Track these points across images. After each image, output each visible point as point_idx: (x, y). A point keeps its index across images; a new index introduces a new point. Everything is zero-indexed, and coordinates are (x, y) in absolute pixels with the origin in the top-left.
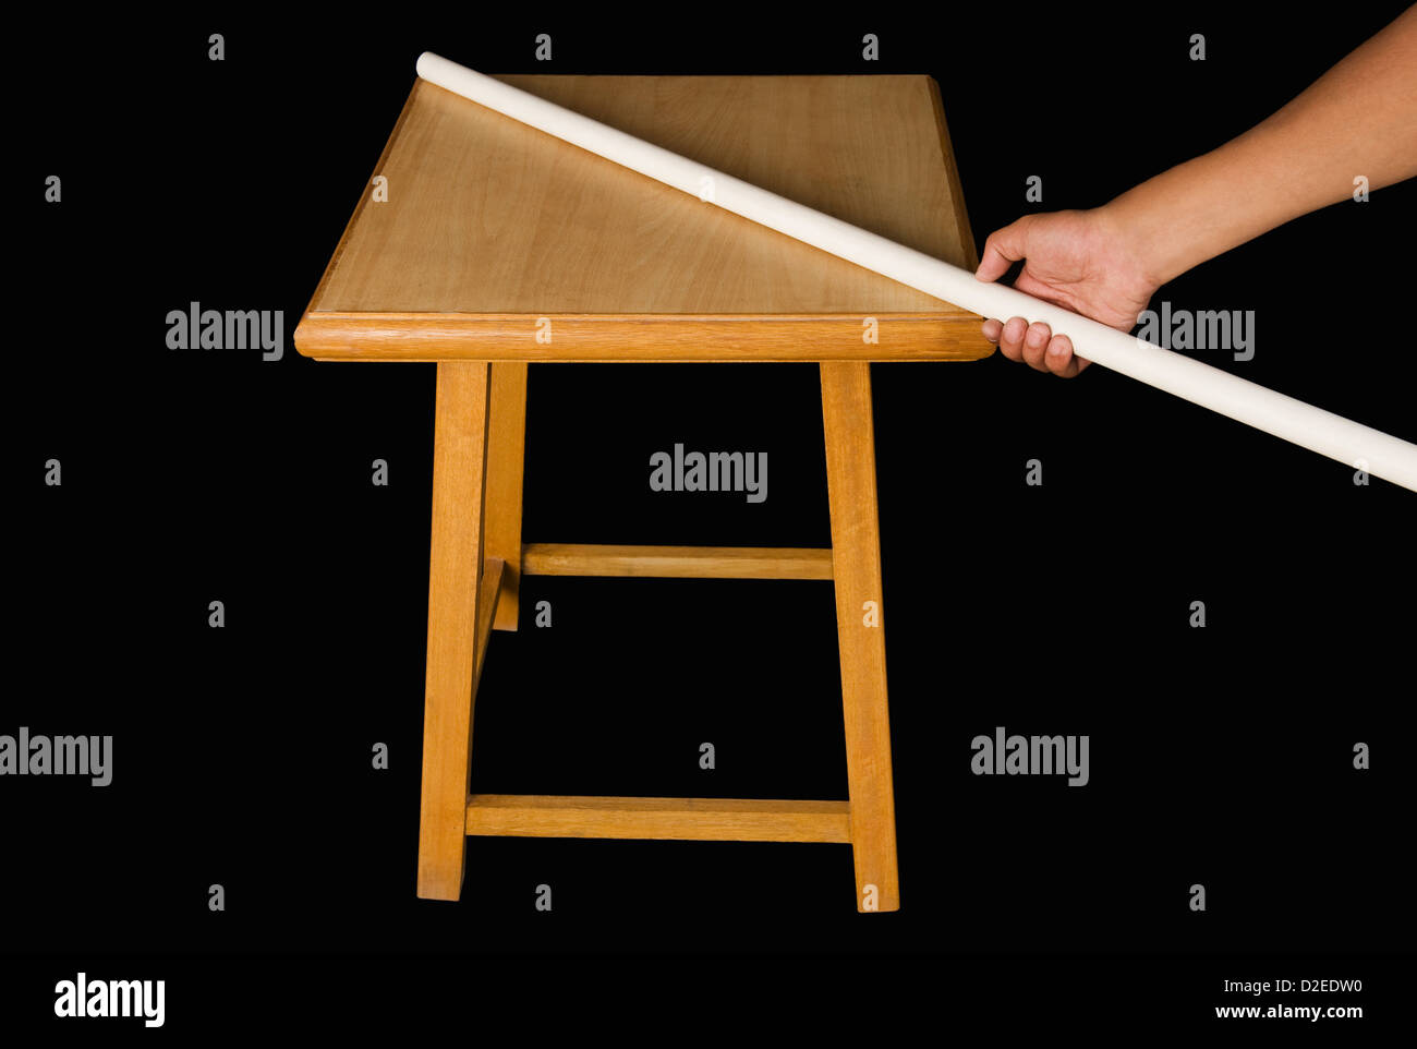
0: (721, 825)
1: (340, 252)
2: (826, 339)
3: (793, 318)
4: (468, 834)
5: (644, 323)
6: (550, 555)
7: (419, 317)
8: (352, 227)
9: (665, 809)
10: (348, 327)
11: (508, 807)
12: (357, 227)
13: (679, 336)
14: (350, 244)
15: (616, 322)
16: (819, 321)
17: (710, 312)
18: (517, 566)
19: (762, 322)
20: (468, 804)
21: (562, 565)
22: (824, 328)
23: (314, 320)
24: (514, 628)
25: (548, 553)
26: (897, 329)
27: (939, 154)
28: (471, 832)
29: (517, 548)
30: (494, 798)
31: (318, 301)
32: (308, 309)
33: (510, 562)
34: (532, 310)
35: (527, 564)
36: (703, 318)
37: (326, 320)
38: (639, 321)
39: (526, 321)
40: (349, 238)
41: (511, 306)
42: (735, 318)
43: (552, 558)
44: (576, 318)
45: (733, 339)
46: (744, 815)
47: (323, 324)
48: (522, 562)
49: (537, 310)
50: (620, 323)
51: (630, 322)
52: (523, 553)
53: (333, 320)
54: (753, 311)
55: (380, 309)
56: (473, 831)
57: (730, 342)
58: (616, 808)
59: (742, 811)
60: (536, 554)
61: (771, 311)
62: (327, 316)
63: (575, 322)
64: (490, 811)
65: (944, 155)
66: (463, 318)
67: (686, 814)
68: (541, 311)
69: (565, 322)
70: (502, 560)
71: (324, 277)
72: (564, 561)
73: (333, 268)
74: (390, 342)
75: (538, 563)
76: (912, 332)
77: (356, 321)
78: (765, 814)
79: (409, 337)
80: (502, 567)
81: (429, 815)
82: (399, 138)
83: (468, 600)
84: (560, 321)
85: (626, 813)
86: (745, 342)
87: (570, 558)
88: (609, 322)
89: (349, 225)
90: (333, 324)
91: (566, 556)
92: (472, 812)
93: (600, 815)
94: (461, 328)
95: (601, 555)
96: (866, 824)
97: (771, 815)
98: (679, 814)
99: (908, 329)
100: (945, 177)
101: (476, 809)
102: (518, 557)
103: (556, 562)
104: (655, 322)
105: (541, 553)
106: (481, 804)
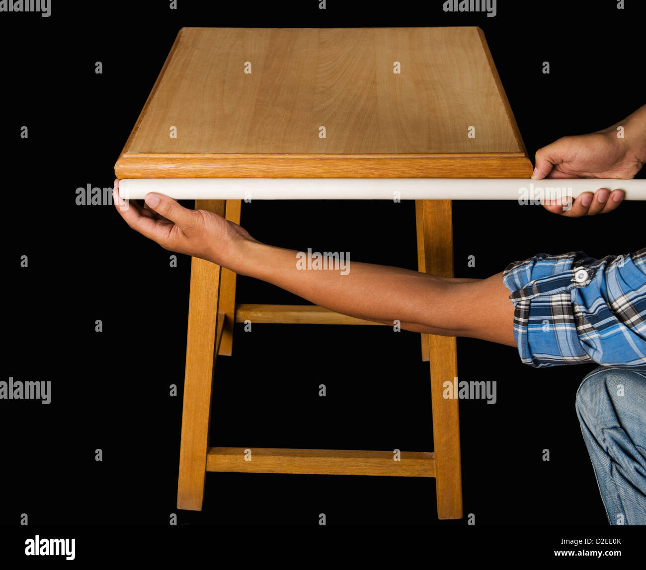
0: (357, 466)
1: (140, 121)
2: (430, 169)
3: (410, 156)
4: (207, 471)
5: (321, 159)
6: (252, 311)
7: (188, 156)
8: (147, 107)
9: (324, 456)
10: (146, 162)
11: (231, 454)
12: (149, 108)
13: (342, 167)
14: (146, 117)
15: (305, 159)
16: (427, 158)
17: (361, 153)
18: (232, 316)
19: (392, 159)
20: (208, 452)
21: (259, 317)
22: (429, 162)
23: (126, 158)
24: (230, 354)
25: (250, 310)
26: (472, 162)
27: (489, 68)
28: (210, 469)
29: (233, 306)
30: (223, 449)
31: (129, 147)
32: (122, 152)
33: (228, 315)
34: (255, 152)
35: (238, 316)
36: (356, 156)
37: (133, 158)
38: (318, 158)
39: (252, 159)
40: (145, 114)
41: (242, 150)
42: (375, 156)
43: (253, 313)
44: (281, 156)
45: (374, 169)
46: (371, 460)
47: (131, 161)
48: (235, 314)
49: (258, 152)
50: (307, 159)
51: (314, 159)
52: (236, 309)
53: (137, 158)
54: (386, 153)
55: (165, 151)
56: (211, 469)
57: (373, 171)
58: (295, 455)
59: (370, 458)
60: (243, 310)
61: (397, 152)
62: (134, 156)
63: (280, 159)
64: (221, 456)
65: (491, 68)
66: (214, 157)
67: (337, 459)
68: (260, 152)
69: (274, 159)
70: (224, 313)
71: (131, 134)
72: (260, 315)
73: (136, 130)
74: (171, 171)
75: (245, 316)
76: (482, 164)
77: (151, 159)
78: (384, 460)
79: (181, 168)
80: (223, 317)
81: (185, 459)
82: (171, 61)
83: (211, 330)
84: (271, 158)
85: (301, 459)
86: (382, 171)
87: (263, 313)
88: (300, 159)
89: (144, 107)
90: (137, 161)
91: (261, 311)
92: (210, 457)
93: (285, 459)
94: (213, 163)
95: (281, 311)
96: (444, 466)
97: (387, 460)
98: (333, 459)
99: (480, 162)
100: (493, 80)
101: (212, 455)
102: (233, 311)
103: (255, 315)
104: (328, 159)
105: (246, 310)
106: (215, 453)
